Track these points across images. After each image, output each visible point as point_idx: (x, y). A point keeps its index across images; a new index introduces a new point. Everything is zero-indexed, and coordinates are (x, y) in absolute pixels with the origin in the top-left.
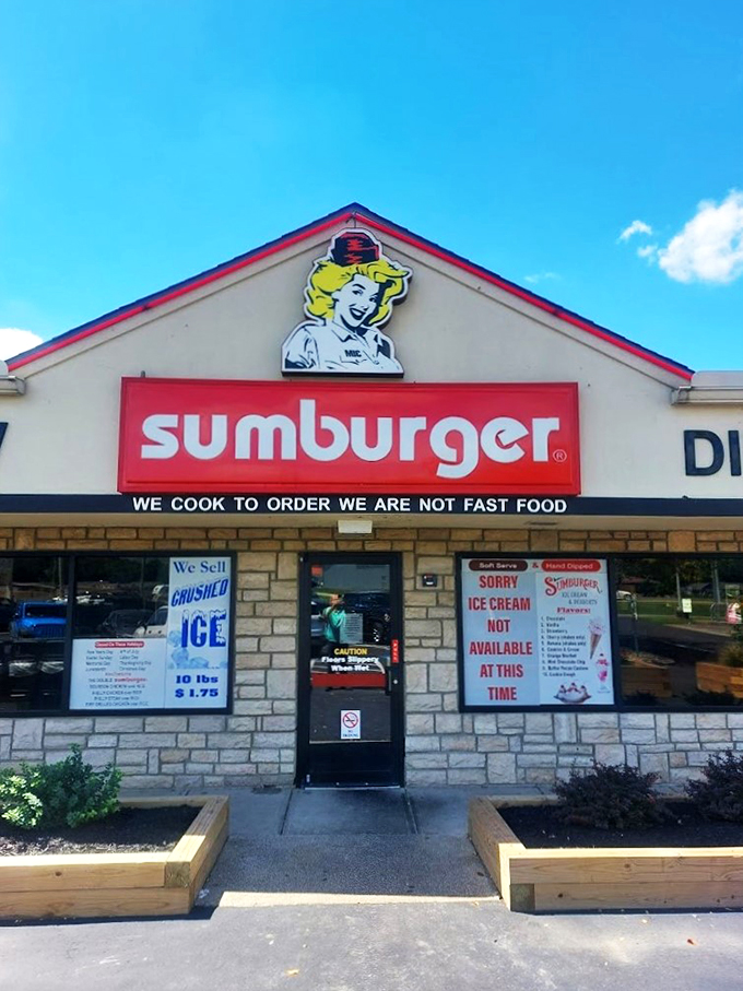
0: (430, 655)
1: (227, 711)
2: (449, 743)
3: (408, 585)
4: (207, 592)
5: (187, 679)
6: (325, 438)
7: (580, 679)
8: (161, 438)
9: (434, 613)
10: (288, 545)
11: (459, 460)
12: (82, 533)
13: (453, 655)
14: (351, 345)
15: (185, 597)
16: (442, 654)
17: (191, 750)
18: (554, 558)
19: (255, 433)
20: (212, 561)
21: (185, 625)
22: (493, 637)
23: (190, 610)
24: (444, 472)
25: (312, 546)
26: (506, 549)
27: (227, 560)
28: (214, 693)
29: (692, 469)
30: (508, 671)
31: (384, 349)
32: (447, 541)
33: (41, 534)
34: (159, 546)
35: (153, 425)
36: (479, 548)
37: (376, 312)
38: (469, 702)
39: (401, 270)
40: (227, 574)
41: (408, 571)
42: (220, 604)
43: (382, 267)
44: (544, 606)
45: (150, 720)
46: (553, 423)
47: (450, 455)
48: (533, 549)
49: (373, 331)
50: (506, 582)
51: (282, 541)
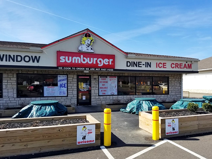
0: (95, 89)
1: (67, 96)
2: (97, 100)
3: (92, 80)
4: (64, 80)
5: (61, 92)
6: (84, 60)
7: (113, 91)
8: (63, 59)
9: (95, 83)
10: (75, 74)
11: (101, 64)
12: (45, 71)
13: (98, 89)
14: (87, 48)
15: (60, 81)
16: (96, 89)
17: (62, 101)
18: (111, 76)
19: (75, 59)
20: (64, 76)
21: (60, 85)
22: (103, 86)
23: (61, 82)
24: (99, 65)
25: (79, 74)
26: (105, 75)
27: (66, 76)
28: (65, 94)
29: (127, 66)
30: (105, 91)
31: (92, 49)
32: (97, 74)
33: (38, 71)
34: (56, 73)
35: (62, 58)
36: (101, 75)
37: (90, 44)
38: (99, 95)
39: (94, 39)
40: (66, 78)
41: (92, 77)
42: (66, 82)
43: (91, 38)
44: (109, 82)
45: (56, 97)
46: (112, 60)
47: (100, 63)
48: (108, 75)
49: (90, 47)
50: (105, 79)
51: (74, 73)
